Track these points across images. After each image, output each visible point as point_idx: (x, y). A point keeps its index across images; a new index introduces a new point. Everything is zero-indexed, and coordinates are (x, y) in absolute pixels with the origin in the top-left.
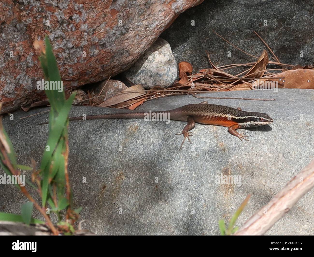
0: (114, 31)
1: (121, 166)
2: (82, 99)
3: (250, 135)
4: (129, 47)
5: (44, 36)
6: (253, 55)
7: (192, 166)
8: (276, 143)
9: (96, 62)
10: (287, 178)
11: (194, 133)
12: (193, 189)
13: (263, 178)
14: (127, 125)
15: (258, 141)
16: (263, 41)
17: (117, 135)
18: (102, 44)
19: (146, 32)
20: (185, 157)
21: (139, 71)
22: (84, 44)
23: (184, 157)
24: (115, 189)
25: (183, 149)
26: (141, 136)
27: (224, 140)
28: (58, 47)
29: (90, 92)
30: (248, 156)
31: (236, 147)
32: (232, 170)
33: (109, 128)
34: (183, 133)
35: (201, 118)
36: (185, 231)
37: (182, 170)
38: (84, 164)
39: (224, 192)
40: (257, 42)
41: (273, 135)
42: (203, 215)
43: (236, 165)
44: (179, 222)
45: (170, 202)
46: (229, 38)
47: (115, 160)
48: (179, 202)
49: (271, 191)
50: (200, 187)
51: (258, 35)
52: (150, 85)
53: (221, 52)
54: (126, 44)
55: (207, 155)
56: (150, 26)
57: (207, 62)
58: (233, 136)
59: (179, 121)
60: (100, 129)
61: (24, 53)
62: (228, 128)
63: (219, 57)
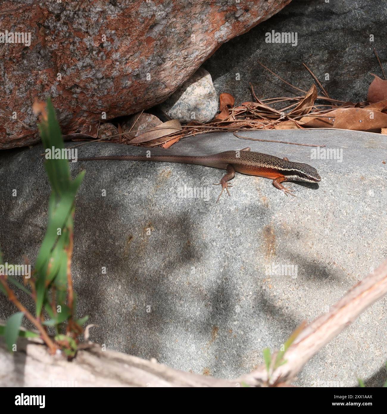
0: (149, 61)
1: (150, 216)
2: (111, 133)
3: (297, 189)
4: (165, 78)
5: (71, 64)
6: (301, 89)
7: (230, 221)
8: (326, 199)
9: (128, 94)
10: (337, 240)
11: (234, 184)
12: (229, 248)
13: (310, 239)
14: (159, 170)
15: (305, 197)
16: (312, 74)
17: (147, 180)
18: (135, 74)
19: (185, 63)
20: (223, 212)
21: (176, 103)
22: (116, 75)
23: (221, 210)
24: (142, 241)
25: (220, 202)
26: (174, 183)
27: (267, 193)
28: (86, 77)
29: (120, 125)
30: (293, 213)
31: (281, 203)
32: (275, 229)
33: (138, 171)
34: (222, 183)
35: (242, 167)
36: (219, 295)
37: (219, 226)
38: (109, 210)
39: (264, 254)
40: (305, 75)
41: (323, 190)
42: (240, 278)
43: (280, 223)
44: (212, 284)
45: (203, 260)
46: (276, 69)
47: (144, 209)
48: (213, 262)
49: (317, 254)
50: (238, 246)
51: (306, 67)
52: (188, 119)
53: (266, 84)
54: (162, 75)
55: (247, 210)
56: (189, 56)
57: (251, 94)
58: (277, 189)
59: (217, 168)
60: (128, 172)
61: (48, 82)
62: (272, 180)
63: (263, 90)
